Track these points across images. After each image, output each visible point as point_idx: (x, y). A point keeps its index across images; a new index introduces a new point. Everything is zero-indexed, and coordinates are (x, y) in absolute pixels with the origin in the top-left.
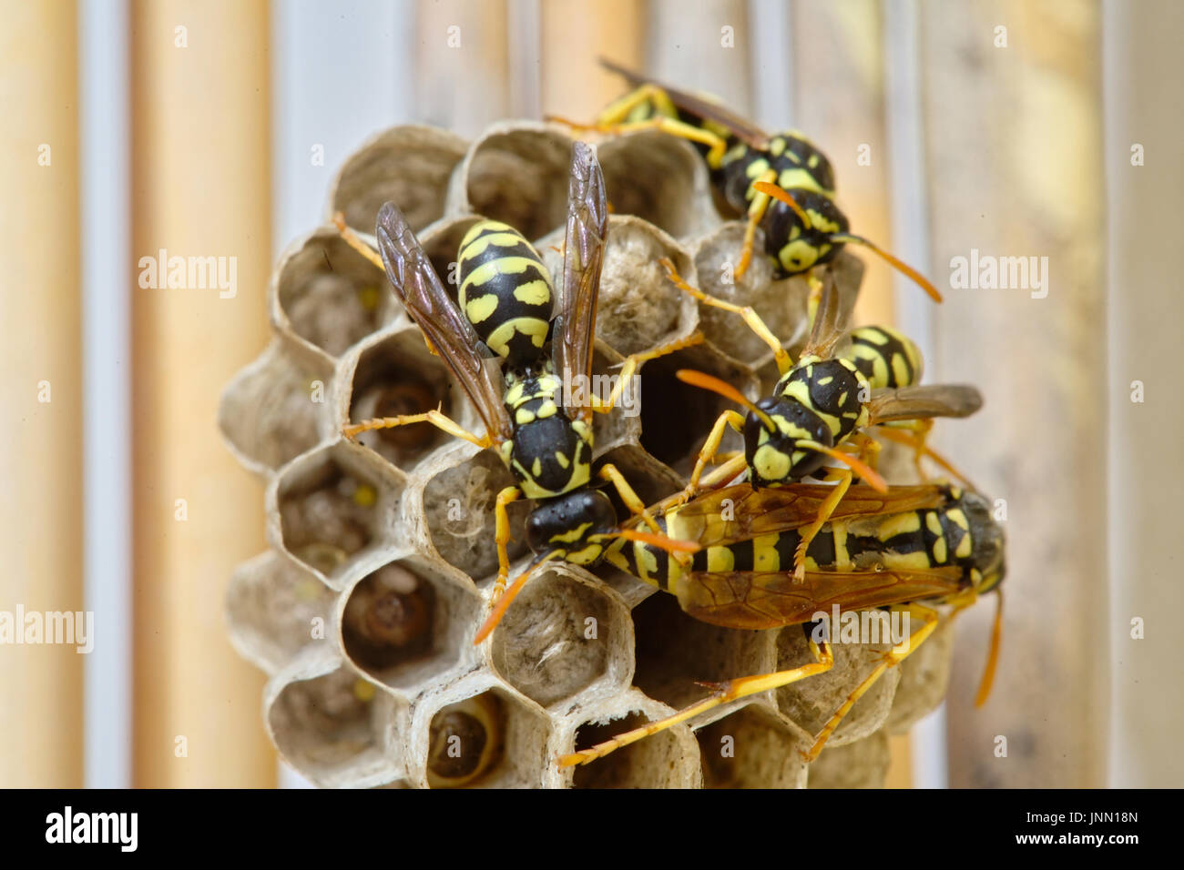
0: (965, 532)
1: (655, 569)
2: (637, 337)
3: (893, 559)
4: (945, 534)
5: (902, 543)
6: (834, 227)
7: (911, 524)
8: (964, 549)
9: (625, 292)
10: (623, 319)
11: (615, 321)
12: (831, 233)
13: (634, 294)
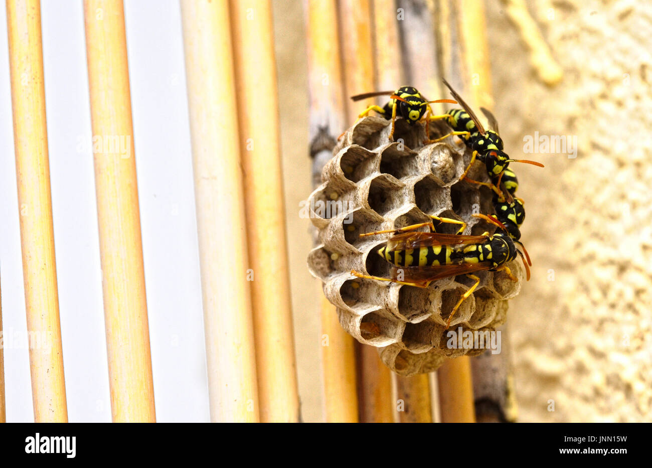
0: (490, 252)
1: (391, 259)
2: (446, 178)
3: (467, 259)
4: (483, 252)
5: (471, 254)
6: (505, 158)
7: (474, 248)
8: (490, 256)
9: (446, 165)
10: (444, 173)
11: (442, 173)
12: (505, 160)
13: (448, 165)
